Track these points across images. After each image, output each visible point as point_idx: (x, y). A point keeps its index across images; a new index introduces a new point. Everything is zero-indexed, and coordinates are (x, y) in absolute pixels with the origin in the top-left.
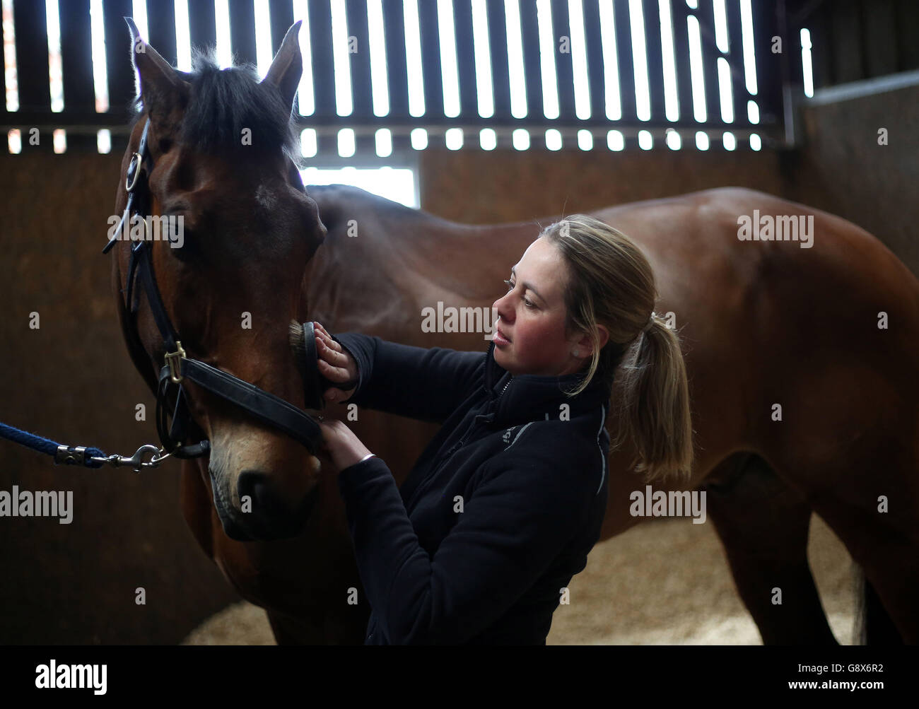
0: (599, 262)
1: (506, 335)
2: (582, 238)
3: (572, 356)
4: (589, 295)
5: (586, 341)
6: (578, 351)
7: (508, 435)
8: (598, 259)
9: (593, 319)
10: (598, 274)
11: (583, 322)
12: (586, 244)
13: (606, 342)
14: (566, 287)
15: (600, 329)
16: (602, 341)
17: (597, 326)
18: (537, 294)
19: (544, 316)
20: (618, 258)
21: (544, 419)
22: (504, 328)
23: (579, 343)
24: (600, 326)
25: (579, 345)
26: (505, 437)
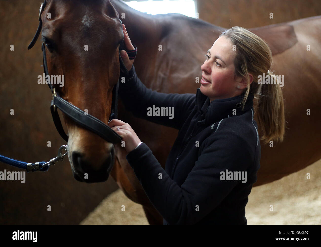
0: (249, 46)
1: (208, 80)
2: (241, 36)
3: (237, 88)
4: (245, 61)
5: (244, 81)
6: (240, 86)
7: (213, 126)
8: (248, 44)
9: (247, 71)
10: (248, 51)
11: (242, 73)
12: (243, 39)
13: (252, 81)
14: (235, 57)
15: (250, 75)
16: (251, 81)
17: (248, 74)
18: (222, 61)
19: (224, 70)
20: (257, 45)
21: (228, 117)
22: (206, 77)
23: (240, 82)
24: (250, 74)
25: (240, 83)
26: (212, 127)
